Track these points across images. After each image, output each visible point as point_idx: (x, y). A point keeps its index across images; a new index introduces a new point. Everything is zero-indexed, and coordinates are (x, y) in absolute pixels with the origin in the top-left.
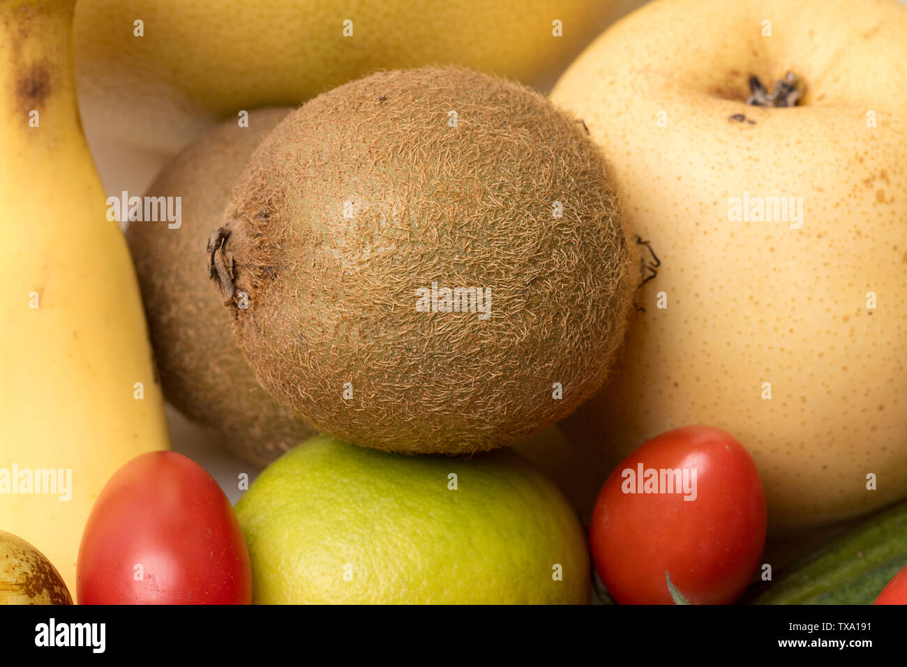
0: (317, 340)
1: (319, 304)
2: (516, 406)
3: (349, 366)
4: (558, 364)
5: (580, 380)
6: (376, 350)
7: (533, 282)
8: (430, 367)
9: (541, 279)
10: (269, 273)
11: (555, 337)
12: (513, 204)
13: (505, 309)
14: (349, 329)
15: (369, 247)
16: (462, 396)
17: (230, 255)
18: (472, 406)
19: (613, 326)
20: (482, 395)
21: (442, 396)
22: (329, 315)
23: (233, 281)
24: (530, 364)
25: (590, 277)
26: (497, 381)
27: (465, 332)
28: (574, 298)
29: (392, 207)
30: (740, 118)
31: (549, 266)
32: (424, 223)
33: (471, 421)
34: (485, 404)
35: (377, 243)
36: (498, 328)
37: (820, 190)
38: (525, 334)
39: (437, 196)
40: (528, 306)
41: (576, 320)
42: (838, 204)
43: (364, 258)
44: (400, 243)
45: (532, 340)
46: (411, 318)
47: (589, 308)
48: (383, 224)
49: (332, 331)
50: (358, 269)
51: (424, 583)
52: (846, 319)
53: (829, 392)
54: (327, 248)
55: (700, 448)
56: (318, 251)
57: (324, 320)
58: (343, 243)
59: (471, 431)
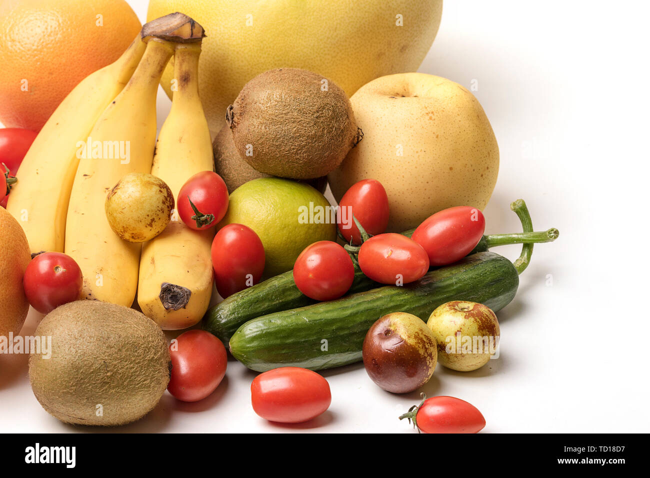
0: (253, 130)
1: (254, 119)
2: (310, 156)
3: (261, 137)
4: (323, 144)
5: (331, 153)
6: (269, 132)
7: (317, 117)
8: (284, 138)
9: (320, 117)
10: (241, 115)
11: (322, 136)
12: (313, 96)
13: (308, 124)
14: (262, 126)
15: (270, 103)
16: (293, 149)
17: (232, 111)
18: (296, 153)
19: (342, 140)
20: (300, 150)
21: (287, 149)
22: (256, 122)
23: (232, 119)
24: (315, 142)
25: (335, 120)
26: (304, 146)
27: (295, 129)
28: (329, 125)
29: (277, 94)
30: (394, 97)
31: (322, 114)
32: (286, 96)
33: (297, 159)
34: (300, 153)
35: (272, 102)
36: (305, 129)
37: (412, 114)
38: (313, 132)
39: (291, 90)
40: (315, 124)
41: (329, 132)
42: (417, 119)
43: (268, 105)
44: (278, 102)
45: (315, 134)
46: (279, 123)
47: (334, 129)
48: (274, 97)
49: (257, 127)
50: (266, 109)
51: (279, 206)
52: (417, 152)
53: (411, 175)
54: (258, 104)
55: (368, 183)
56: (255, 105)
57: (255, 124)
58: (262, 102)
59: (297, 163)
